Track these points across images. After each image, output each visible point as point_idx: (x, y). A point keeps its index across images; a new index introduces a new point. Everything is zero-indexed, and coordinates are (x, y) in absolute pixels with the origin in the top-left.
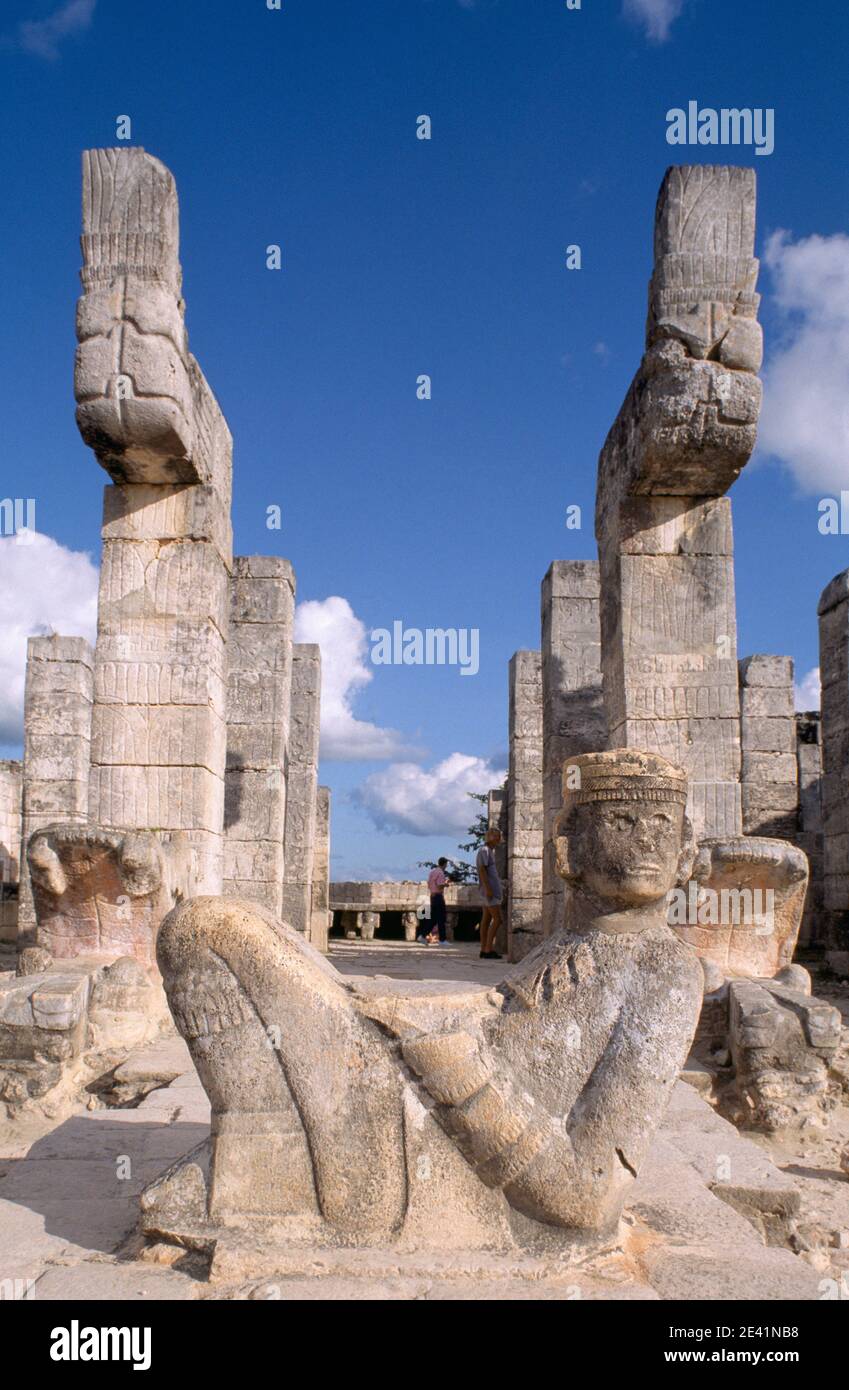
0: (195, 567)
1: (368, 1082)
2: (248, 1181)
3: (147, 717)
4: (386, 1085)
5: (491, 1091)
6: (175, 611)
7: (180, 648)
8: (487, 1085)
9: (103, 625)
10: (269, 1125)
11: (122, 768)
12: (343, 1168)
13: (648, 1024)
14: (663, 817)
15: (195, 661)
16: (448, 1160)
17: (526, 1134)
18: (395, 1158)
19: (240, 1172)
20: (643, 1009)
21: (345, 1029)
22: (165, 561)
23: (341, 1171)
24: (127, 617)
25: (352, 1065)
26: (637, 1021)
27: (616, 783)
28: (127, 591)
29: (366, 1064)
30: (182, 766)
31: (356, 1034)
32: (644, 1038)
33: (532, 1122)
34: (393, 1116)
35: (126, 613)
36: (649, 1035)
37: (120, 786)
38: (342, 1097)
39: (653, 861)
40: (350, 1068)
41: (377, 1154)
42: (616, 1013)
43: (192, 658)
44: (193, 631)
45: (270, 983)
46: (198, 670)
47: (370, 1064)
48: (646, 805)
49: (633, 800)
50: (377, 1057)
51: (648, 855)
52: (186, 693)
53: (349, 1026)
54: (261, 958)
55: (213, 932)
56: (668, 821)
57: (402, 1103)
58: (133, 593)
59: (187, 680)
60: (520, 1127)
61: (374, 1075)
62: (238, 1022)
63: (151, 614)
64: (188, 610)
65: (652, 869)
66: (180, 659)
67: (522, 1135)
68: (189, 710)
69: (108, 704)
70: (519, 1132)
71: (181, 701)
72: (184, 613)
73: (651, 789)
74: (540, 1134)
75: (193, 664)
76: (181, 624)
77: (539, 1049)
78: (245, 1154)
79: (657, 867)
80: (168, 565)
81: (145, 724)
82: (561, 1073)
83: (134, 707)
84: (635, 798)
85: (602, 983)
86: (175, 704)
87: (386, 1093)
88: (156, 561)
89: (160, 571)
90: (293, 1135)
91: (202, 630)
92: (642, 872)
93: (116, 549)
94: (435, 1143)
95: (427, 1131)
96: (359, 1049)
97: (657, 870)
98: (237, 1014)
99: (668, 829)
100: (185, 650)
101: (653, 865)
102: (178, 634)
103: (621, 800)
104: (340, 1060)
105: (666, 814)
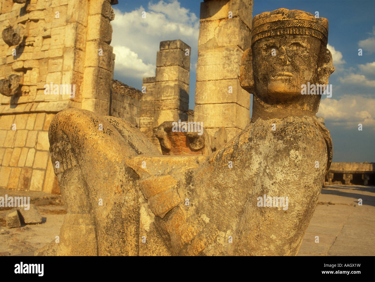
0: (232, 27)
1: (123, 201)
2: (70, 249)
3: (215, 85)
4: (132, 204)
5: (180, 210)
6: (225, 45)
7: (227, 58)
8: (178, 207)
9: (200, 53)
10: (81, 220)
11: (206, 105)
12: (109, 248)
13: (274, 173)
14: (297, 44)
15: (232, 62)
16: (161, 251)
17: (196, 239)
18: (134, 245)
19: (68, 244)
20: (272, 163)
21: (115, 172)
22: (222, 27)
23: (108, 249)
24: (208, 49)
25: (117, 191)
26: (268, 171)
27: (268, 27)
28: (208, 39)
29: (123, 191)
30: (228, 103)
31: (121, 175)
32: (271, 182)
33: (203, 232)
34: (134, 222)
35: (208, 48)
36: (274, 181)
37: (205, 112)
38: (110, 208)
39: (288, 71)
40: (115, 193)
41: (124, 242)
42: (257, 166)
43: (231, 61)
44: (232, 51)
45: (84, 147)
46: (233, 66)
47: (125, 191)
48: (286, 38)
49: (277, 35)
50: (129, 188)
51: (285, 67)
52: (229, 75)
53: (119, 171)
54: (81, 134)
55: (64, 122)
56: (303, 47)
57: (139, 214)
58: (210, 40)
59: (229, 70)
60: (192, 234)
61: (127, 198)
62: (69, 167)
63: (217, 47)
64: (229, 44)
65: (286, 75)
66: (227, 62)
67: (193, 239)
68: (230, 81)
69: (201, 81)
70: (192, 237)
71: (227, 78)
72: (228, 45)
73: (290, 28)
74: (205, 240)
75: (231, 64)
76: (227, 49)
77: (213, 188)
78: (70, 234)
79: (291, 74)
80: (222, 28)
81: (214, 88)
82: (226, 204)
83: (210, 82)
84: (278, 34)
85: (252, 148)
86: (225, 79)
87: (131, 208)
88: (218, 27)
89: (220, 31)
90: (90, 227)
91: (235, 51)
92: (280, 78)
93: (205, 25)
94: (154, 240)
95: (150, 232)
96: (121, 183)
97: (290, 76)
98: (69, 163)
99: (303, 52)
100: (229, 59)
101: (287, 73)
102: (226, 53)
103: (270, 37)
104: (112, 189)
105: (301, 42)
